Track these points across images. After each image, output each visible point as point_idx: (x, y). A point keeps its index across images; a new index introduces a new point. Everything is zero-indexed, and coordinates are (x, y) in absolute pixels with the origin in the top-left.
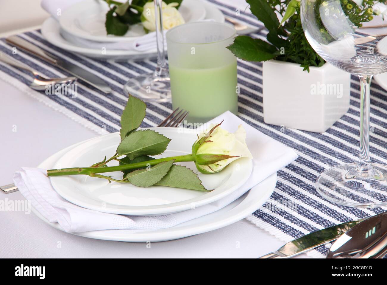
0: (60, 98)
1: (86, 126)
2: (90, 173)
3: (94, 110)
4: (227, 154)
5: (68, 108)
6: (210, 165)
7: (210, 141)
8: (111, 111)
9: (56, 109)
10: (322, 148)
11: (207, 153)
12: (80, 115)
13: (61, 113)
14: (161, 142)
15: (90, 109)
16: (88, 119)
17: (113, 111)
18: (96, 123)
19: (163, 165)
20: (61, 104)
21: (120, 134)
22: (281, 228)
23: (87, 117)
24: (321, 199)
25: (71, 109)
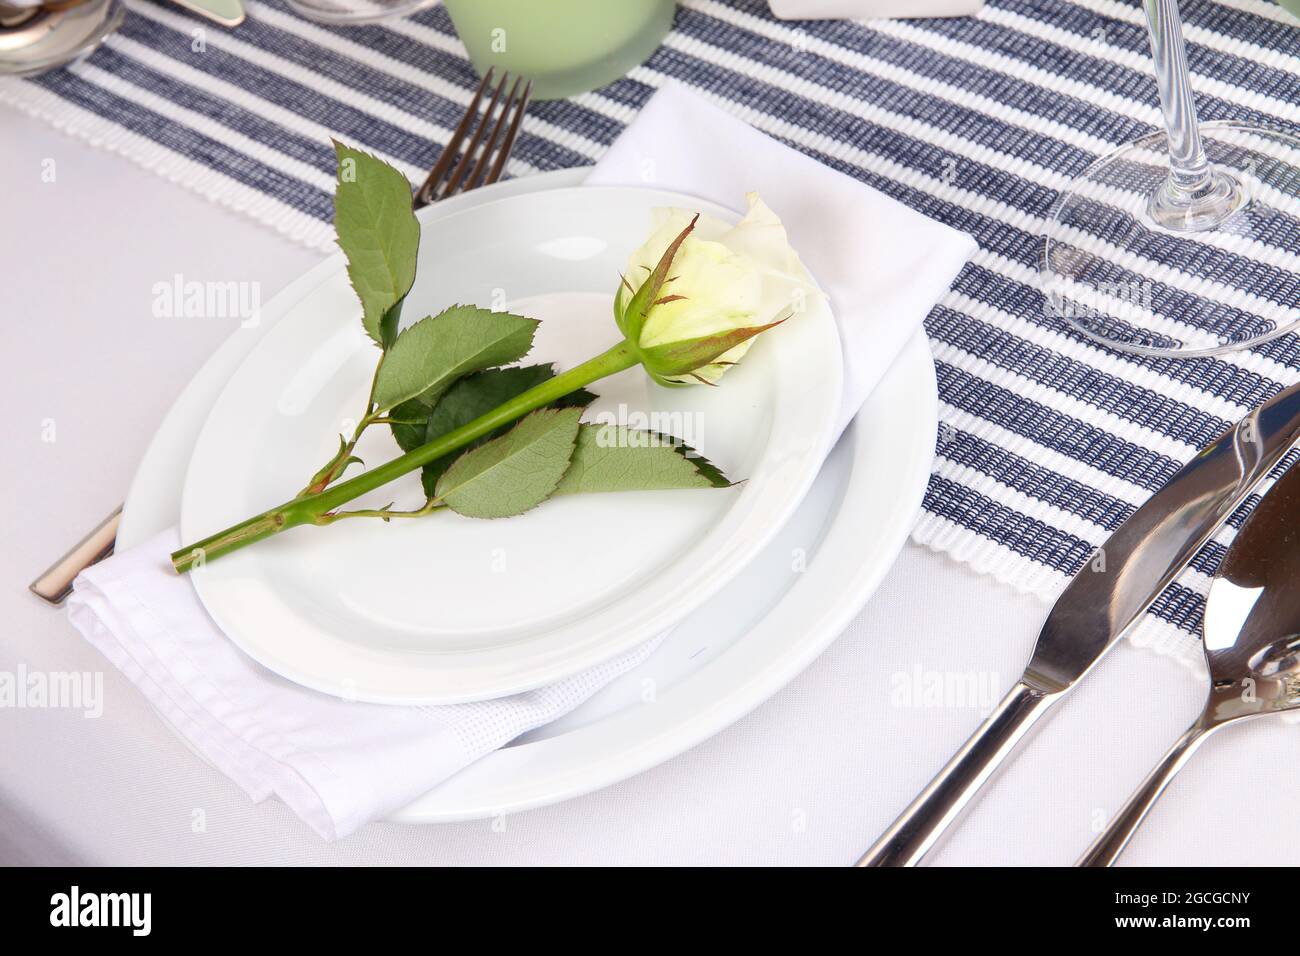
0: (91, 86)
1: (213, 196)
2: (315, 517)
3: (218, 111)
4: (745, 324)
5: (130, 126)
6: (698, 372)
7: (673, 298)
8: (268, 99)
9: (96, 142)
10: (1001, 90)
11: (679, 339)
12: (177, 147)
13: (116, 154)
14: (509, 333)
15: (200, 110)
16: (208, 159)
17: (278, 102)
18: (242, 178)
19: (547, 434)
20: (103, 113)
21: (352, 283)
22: (1003, 536)
23: (204, 151)
24: (1082, 345)
25: (143, 131)
